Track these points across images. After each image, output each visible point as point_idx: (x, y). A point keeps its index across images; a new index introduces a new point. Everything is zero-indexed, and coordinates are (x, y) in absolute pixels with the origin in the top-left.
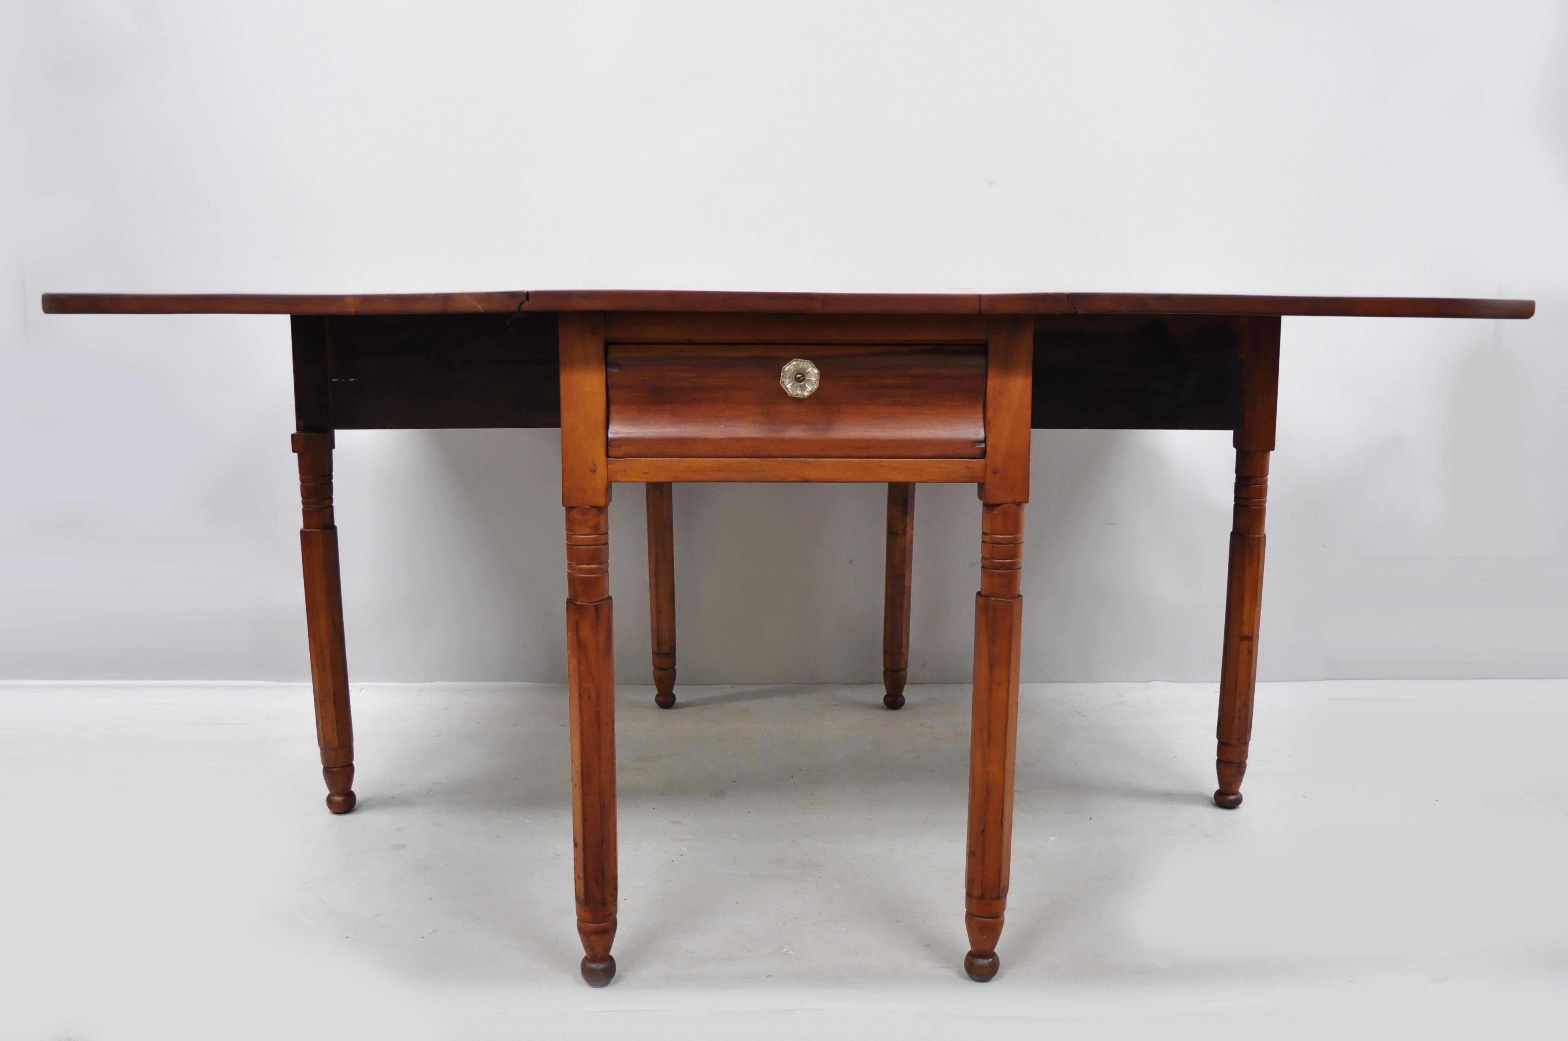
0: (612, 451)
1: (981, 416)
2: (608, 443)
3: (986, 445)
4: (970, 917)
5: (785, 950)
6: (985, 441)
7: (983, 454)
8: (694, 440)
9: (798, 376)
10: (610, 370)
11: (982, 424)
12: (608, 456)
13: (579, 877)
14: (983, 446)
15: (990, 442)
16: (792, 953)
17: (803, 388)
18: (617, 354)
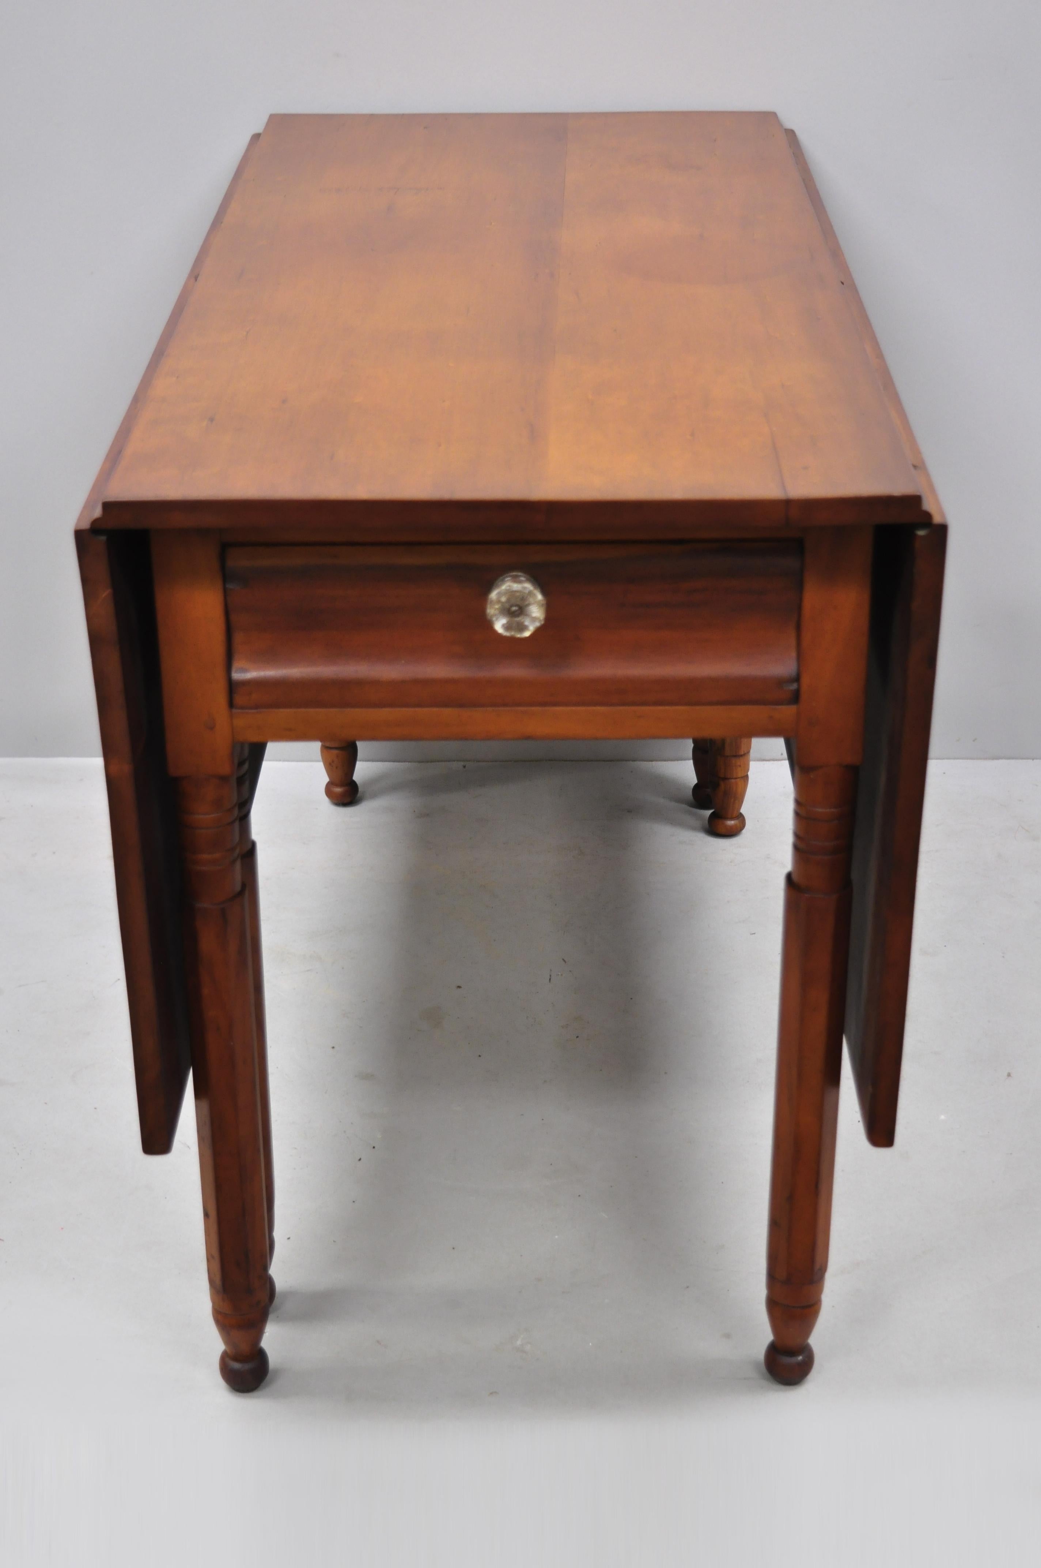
0: (239, 699)
1: (793, 642)
2: (232, 687)
3: (799, 686)
4: (772, 1304)
5: (519, 1343)
6: (797, 679)
7: (795, 698)
8: (359, 683)
9: (514, 608)
10: (229, 586)
11: (794, 654)
12: (231, 704)
13: (213, 1257)
14: (794, 686)
15: (806, 680)
16: (528, 1348)
17: (522, 628)
18: (239, 561)
